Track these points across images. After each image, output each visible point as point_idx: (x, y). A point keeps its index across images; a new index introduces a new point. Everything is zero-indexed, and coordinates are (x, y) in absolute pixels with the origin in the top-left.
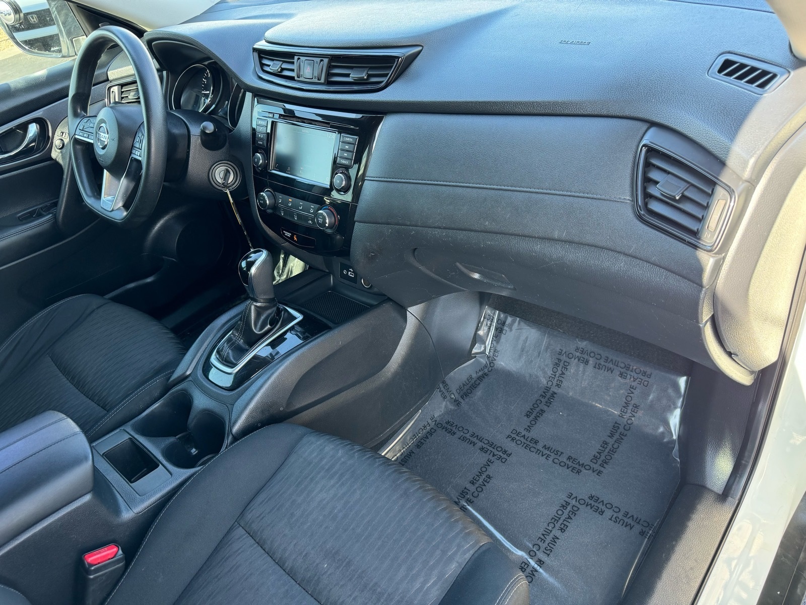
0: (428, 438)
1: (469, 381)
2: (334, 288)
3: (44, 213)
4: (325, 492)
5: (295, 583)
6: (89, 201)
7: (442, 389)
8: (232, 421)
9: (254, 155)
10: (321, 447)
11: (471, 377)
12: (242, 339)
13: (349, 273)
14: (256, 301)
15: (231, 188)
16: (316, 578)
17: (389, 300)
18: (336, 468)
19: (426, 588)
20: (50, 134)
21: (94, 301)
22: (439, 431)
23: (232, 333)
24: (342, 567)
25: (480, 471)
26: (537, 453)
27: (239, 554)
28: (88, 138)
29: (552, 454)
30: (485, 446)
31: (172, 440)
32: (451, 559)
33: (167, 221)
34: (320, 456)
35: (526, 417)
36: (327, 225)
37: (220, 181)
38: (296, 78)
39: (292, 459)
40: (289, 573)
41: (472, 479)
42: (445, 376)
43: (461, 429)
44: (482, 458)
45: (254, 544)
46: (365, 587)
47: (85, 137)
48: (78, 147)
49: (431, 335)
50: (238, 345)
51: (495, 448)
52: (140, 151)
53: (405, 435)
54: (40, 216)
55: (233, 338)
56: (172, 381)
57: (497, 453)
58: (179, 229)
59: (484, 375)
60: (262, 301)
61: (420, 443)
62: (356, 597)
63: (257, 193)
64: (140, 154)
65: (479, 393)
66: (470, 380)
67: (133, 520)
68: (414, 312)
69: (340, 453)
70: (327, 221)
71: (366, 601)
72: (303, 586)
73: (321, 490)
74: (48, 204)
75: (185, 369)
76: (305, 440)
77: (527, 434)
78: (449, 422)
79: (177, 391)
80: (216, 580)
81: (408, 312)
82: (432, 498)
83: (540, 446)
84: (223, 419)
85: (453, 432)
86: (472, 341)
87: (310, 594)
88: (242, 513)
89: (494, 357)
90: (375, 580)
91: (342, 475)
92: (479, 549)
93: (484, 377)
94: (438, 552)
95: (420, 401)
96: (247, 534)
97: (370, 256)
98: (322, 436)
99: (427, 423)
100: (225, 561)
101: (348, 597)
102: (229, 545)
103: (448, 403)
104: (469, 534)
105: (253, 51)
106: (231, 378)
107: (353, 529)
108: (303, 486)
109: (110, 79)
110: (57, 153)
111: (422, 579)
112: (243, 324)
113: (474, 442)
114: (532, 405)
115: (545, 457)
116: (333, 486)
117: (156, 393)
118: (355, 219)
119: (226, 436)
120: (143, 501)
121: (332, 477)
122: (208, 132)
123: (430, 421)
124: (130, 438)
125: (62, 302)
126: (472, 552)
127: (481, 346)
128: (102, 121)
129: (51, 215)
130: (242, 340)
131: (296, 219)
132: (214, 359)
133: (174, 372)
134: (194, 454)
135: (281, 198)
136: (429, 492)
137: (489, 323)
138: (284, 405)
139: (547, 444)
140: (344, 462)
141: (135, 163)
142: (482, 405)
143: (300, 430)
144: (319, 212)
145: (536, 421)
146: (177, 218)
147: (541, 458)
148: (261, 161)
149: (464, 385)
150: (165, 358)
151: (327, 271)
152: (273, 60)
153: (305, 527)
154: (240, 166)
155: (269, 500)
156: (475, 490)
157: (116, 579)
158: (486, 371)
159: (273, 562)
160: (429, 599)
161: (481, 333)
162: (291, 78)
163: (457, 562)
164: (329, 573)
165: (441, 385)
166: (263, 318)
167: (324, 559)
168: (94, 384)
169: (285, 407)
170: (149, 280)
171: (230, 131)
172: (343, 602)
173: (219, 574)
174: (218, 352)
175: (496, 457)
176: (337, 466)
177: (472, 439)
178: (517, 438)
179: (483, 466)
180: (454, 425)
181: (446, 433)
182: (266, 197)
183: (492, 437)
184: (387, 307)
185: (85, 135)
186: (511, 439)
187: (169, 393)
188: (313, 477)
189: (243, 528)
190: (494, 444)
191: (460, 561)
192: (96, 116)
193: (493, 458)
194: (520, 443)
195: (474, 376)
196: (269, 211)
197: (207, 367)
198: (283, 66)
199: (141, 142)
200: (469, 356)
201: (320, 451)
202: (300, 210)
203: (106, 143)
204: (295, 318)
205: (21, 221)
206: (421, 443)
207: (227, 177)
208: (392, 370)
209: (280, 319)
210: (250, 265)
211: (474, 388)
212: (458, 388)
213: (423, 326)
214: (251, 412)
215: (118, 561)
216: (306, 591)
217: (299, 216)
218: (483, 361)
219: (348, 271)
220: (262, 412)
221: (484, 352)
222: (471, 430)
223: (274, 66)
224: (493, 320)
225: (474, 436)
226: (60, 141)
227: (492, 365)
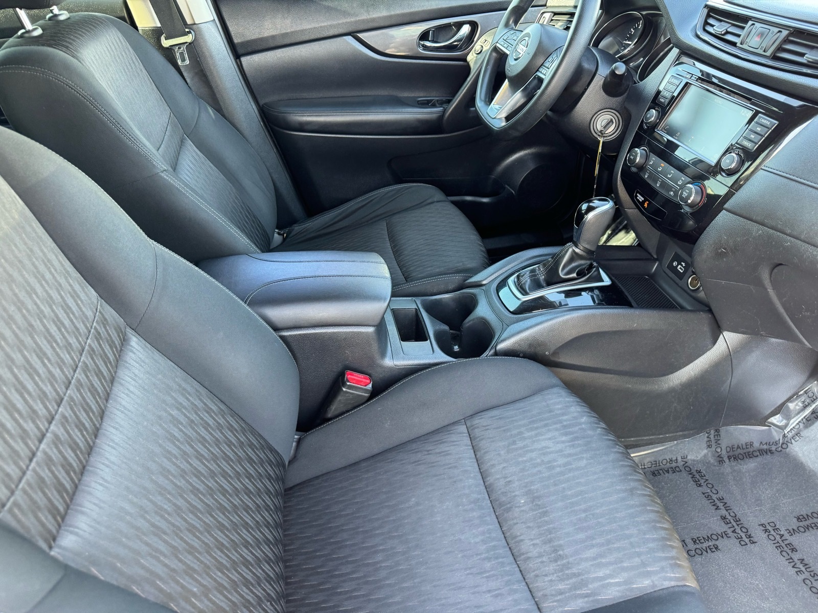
0: (668, 473)
1: (747, 447)
2: (653, 276)
3: (437, 105)
4: (553, 443)
5: (488, 498)
6: (479, 104)
7: (712, 436)
8: (501, 339)
9: (648, 110)
10: (568, 404)
11: (751, 444)
12: (544, 275)
13: (679, 266)
14: (576, 246)
15: (606, 138)
16: (508, 506)
17: (710, 311)
18: (573, 429)
19: (607, 581)
20: (475, 40)
21: (438, 195)
22: (684, 474)
23: (538, 267)
24: (537, 512)
25: (709, 536)
26: (788, 561)
27: (455, 445)
28: (506, 49)
29: (806, 573)
30: (729, 518)
31: (446, 328)
32: (648, 574)
33: (526, 155)
34: (563, 411)
35: (796, 519)
36: (689, 201)
37: (599, 128)
38: (738, 45)
39: (537, 398)
40: (487, 487)
41: (695, 538)
42: (723, 426)
43: (710, 486)
44: (720, 527)
45: (469, 446)
46: (550, 541)
47: (504, 47)
48: (494, 54)
49: (734, 373)
50: (538, 279)
51: (740, 526)
52: (547, 70)
53: (647, 455)
54: (434, 106)
55: (537, 271)
56: (468, 282)
57: (740, 532)
58: (532, 166)
59: (768, 452)
60: (582, 248)
61: (657, 472)
62: (537, 544)
63: (632, 147)
64: (545, 74)
65: (751, 465)
66: (749, 446)
67: (390, 369)
68: (729, 339)
69: (584, 419)
70: (692, 198)
71: (544, 554)
72: (493, 505)
73: (550, 439)
74: (444, 99)
75: (484, 278)
76: (555, 390)
77: (787, 536)
78: (700, 472)
79: (467, 293)
80: (426, 453)
81: (721, 336)
82: (658, 512)
83: (796, 556)
84: (494, 333)
85: (699, 483)
86: (775, 409)
87: (496, 516)
88: (472, 416)
89: (792, 440)
90: (561, 542)
91: (576, 438)
92: (682, 586)
93: (767, 453)
94: (637, 560)
95: (681, 433)
96: (468, 435)
97: (720, 251)
98: (573, 396)
99: (675, 459)
100: (441, 443)
101: (529, 539)
102: (448, 434)
103: (710, 454)
104: (679, 566)
105: (705, 7)
106: (518, 303)
107: (564, 488)
108: (535, 426)
109: (547, 5)
110: (472, 57)
111: (608, 572)
112: (552, 263)
113: (718, 507)
114: (811, 511)
115: (796, 570)
116: (563, 442)
117: (451, 287)
118: (726, 206)
119: (490, 348)
120: (404, 359)
121: (566, 434)
122: (617, 72)
123: (679, 459)
124: (416, 309)
125: (415, 184)
126: (673, 583)
127: (782, 421)
128: (528, 35)
129: (442, 108)
130: (543, 277)
131: (658, 185)
132: (511, 281)
133: (472, 277)
134: (456, 350)
135: (654, 159)
136: (657, 506)
137: (808, 401)
138: (552, 351)
139: (806, 560)
140: (582, 429)
141: (536, 82)
142: (748, 478)
143: (555, 380)
144: (688, 185)
145: (807, 530)
146: (536, 156)
147: (790, 568)
148: (653, 118)
149: (738, 447)
150: (470, 264)
151: (655, 257)
152: (721, 21)
153: (520, 459)
154: (626, 119)
155: (500, 418)
156: (693, 549)
157: (357, 404)
158: (773, 448)
159: (478, 469)
160: (605, 593)
161: (791, 406)
162: (733, 44)
163: (653, 582)
164: (522, 509)
165: (712, 432)
166: (574, 265)
167: (524, 495)
168: (408, 258)
169: (551, 353)
170: (485, 200)
171: (635, 83)
172: (522, 540)
173: (431, 450)
174: (518, 277)
175: (736, 535)
176: (577, 428)
177: (718, 503)
178: (772, 532)
179: (715, 533)
180: (704, 478)
181: (691, 479)
182: (639, 155)
183: (742, 514)
184: (704, 316)
185: (505, 45)
186: (764, 529)
187: (461, 291)
188: (547, 424)
189: (467, 427)
190: (741, 522)
191: (656, 583)
192: (522, 31)
193: (732, 533)
194: (773, 538)
195: (756, 445)
196: (634, 169)
197: (503, 284)
198: (729, 30)
199: (553, 61)
200: (763, 421)
201: (566, 406)
202: (668, 178)
203: (520, 56)
204: (602, 281)
205: (419, 104)
206: (659, 473)
207: (609, 125)
208: (671, 384)
209: (588, 274)
210: (590, 209)
211: (748, 457)
212: (730, 446)
213: (729, 360)
214: (522, 340)
215: (366, 391)
216: (494, 511)
217: (664, 184)
218: (777, 436)
219: (679, 264)
220: (530, 345)
221: (782, 428)
222: (721, 494)
223: (719, 27)
224: (815, 400)
225: (722, 501)
226: (480, 46)
227: (784, 446)
